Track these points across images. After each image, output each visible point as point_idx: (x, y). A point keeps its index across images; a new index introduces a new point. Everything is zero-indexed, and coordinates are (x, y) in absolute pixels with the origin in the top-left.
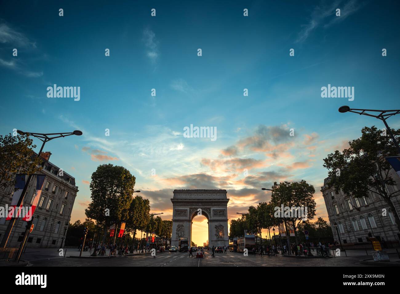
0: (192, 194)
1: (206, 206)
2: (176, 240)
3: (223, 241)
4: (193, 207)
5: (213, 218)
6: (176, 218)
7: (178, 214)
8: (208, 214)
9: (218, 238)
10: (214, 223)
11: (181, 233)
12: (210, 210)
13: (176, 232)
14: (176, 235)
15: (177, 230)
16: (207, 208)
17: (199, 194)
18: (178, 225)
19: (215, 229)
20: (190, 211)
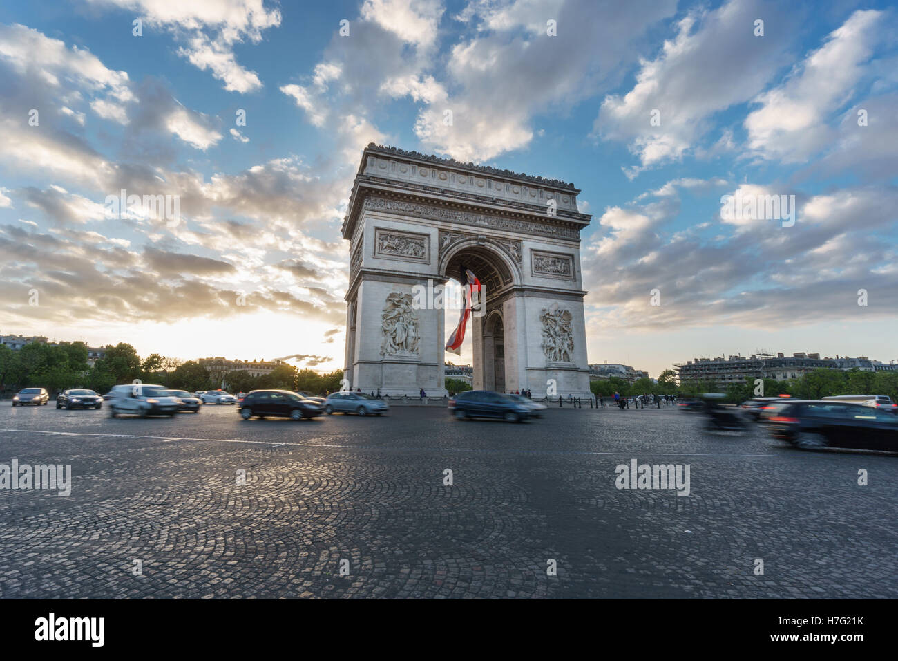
0: (449, 174)
1: (504, 233)
2: (381, 358)
3: (574, 374)
4: (455, 227)
5: (531, 281)
6: (381, 263)
7: (388, 247)
8: (509, 262)
9: (556, 359)
10: (534, 299)
11: (406, 330)
12: (519, 250)
13: (378, 323)
14: (383, 338)
15: (384, 317)
16: (509, 240)
17: (476, 180)
18: (392, 295)
19: (541, 325)
20: (441, 244)
